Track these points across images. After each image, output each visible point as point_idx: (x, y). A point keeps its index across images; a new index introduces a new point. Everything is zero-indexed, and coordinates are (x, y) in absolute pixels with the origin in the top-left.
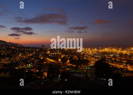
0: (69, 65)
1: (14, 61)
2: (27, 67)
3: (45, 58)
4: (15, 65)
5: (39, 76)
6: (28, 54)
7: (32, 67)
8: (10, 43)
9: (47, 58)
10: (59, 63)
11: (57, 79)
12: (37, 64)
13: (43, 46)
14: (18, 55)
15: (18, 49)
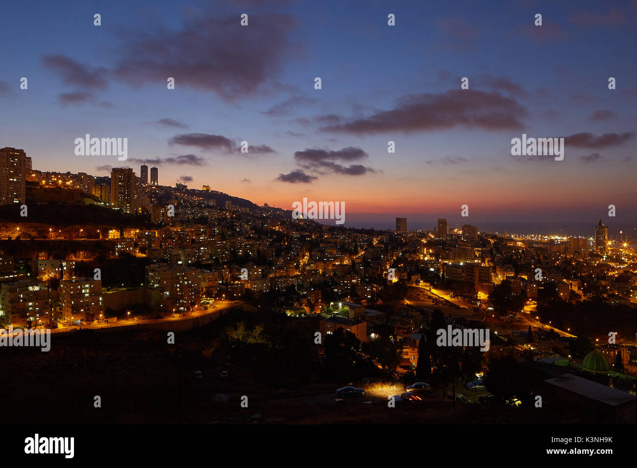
0: (536, 324)
1: (282, 285)
2: (329, 312)
3: (409, 279)
4: (283, 299)
5: (380, 361)
6: (336, 259)
7: (352, 315)
8: (266, 208)
9: (417, 282)
10: (477, 310)
11: (465, 386)
12: (371, 305)
13: (401, 222)
14: (296, 258)
15: (295, 234)
